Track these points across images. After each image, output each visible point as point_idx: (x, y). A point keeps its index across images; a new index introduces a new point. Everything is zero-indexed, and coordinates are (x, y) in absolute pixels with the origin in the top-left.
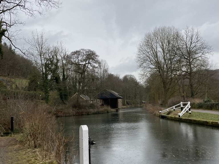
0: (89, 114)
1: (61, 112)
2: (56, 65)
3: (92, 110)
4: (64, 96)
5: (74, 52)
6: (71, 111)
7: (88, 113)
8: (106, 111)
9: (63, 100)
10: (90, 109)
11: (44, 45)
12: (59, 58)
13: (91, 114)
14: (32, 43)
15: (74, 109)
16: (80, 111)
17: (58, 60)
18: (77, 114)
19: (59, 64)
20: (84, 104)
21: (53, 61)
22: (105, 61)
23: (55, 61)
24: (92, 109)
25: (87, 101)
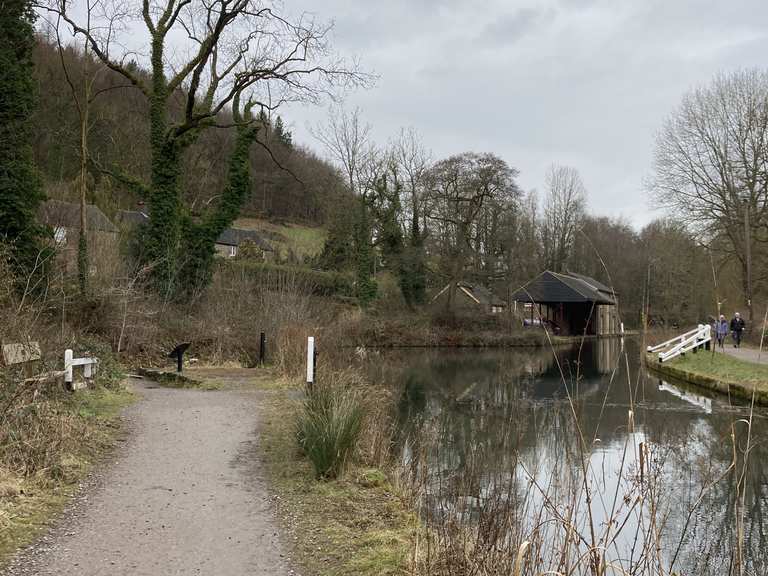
0: (480, 346)
1: (401, 334)
2: (394, 199)
3: (489, 336)
4: (413, 290)
5: (445, 162)
6: (427, 333)
7: (478, 341)
8: (533, 341)
9: (408, 302)
10: (484, 330)
11: (361, 145)
12: (404, 177)
13: (485, 346)
14: (329, 138)
15: (437, 328)
16: (454, 334)
17: (399, 187)
18: (443, 343)
19: (401, 196)
20: (469, 314)
21: (385, 188)
22: (575, 173)
23: (391, 186)
24: (489, 332)
25: (477, 307)
